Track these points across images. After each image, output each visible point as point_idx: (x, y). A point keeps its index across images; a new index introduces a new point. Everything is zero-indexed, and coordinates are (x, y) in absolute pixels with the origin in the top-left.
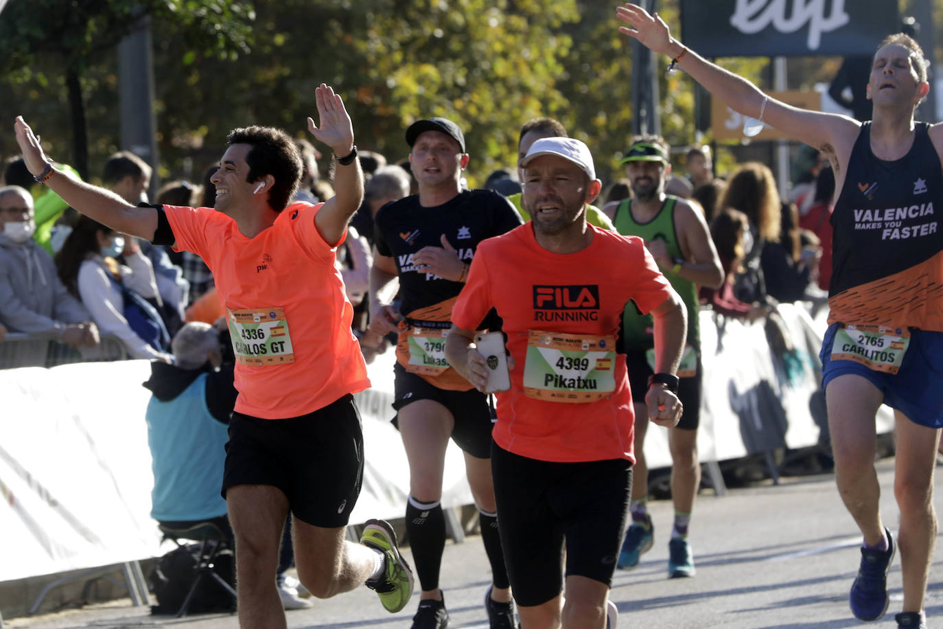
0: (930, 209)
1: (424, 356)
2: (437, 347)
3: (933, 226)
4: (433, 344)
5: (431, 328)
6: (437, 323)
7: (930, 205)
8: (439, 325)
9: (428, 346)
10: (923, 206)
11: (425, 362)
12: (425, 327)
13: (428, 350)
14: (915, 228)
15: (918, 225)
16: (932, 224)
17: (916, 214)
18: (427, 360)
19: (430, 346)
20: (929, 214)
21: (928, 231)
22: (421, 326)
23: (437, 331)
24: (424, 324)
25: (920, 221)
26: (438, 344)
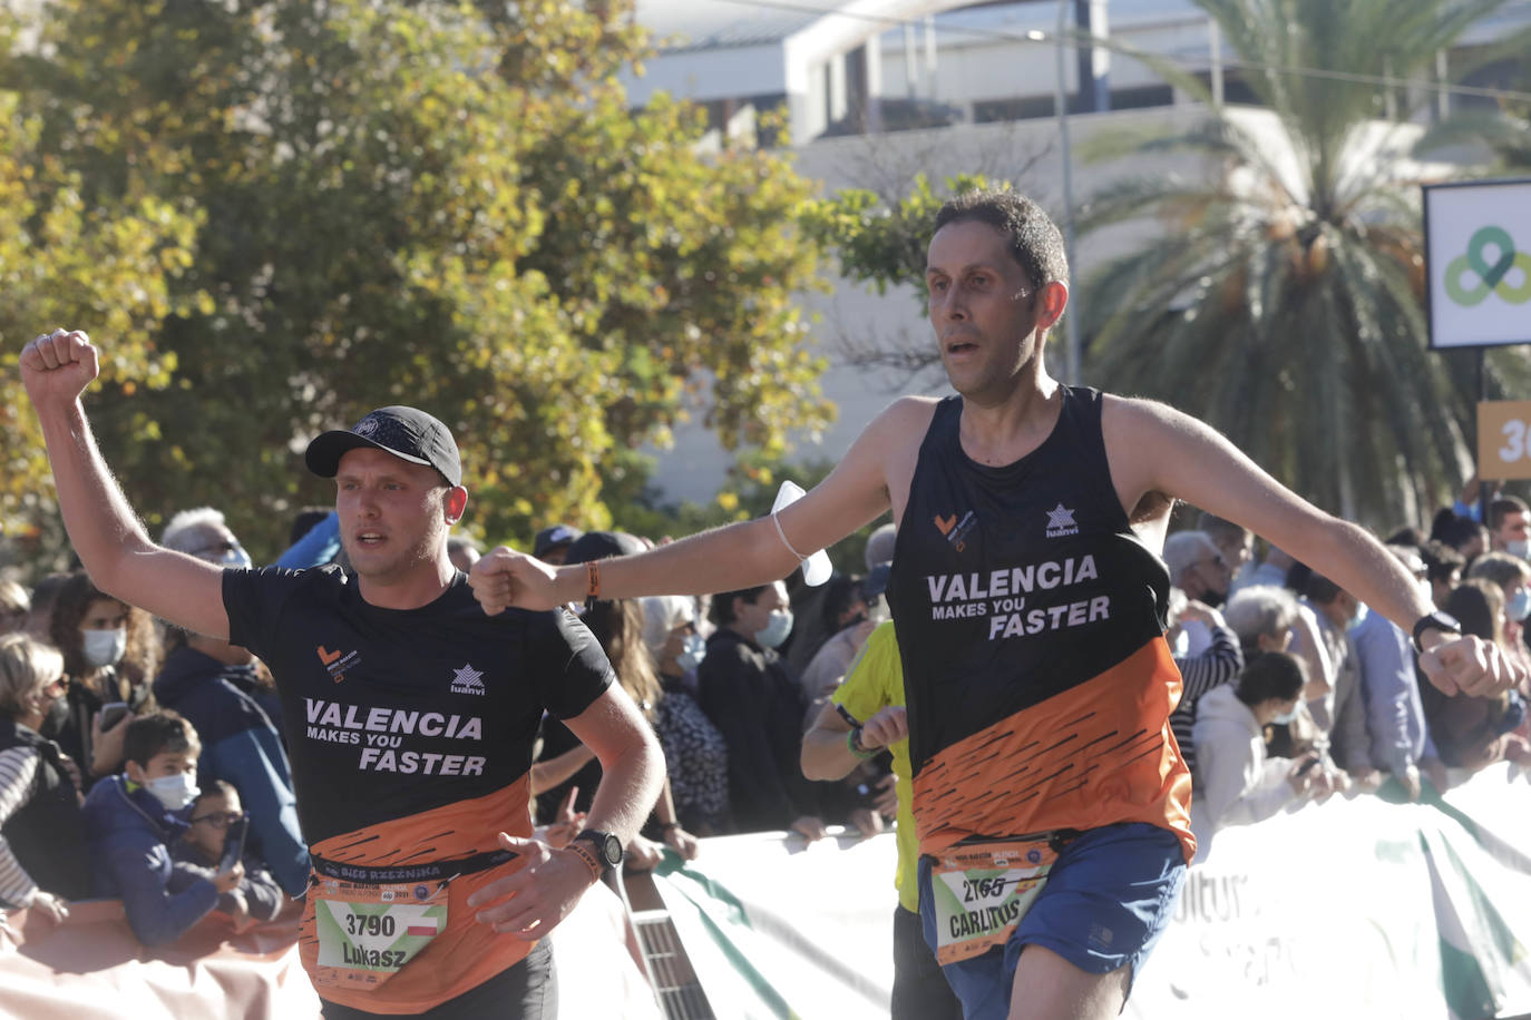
0: (1089, 569)
1: (345, 945)
2: (371, 926)
3: (1101, 607)
4: (362, 918)
5: (357, 880)
6: (368, 870)
7: (1089, 560)
8: (373, 875)
9: (351, 924)
10: (1070, 563)
11: (347, 960)
12: (347, 878)
13: (353, 932)
14: (1056, 612)
15: (1063, 604)
16: (1095, 602)
17: (1056, 581)
18: (350, 956)
19: (357, 923)
20: (1087, 580)
21: (1087, 615)
22: (340, 877)
23: (371, 889)
24: (345, 872)
25: (1064, 595)
26: (372, 918)
